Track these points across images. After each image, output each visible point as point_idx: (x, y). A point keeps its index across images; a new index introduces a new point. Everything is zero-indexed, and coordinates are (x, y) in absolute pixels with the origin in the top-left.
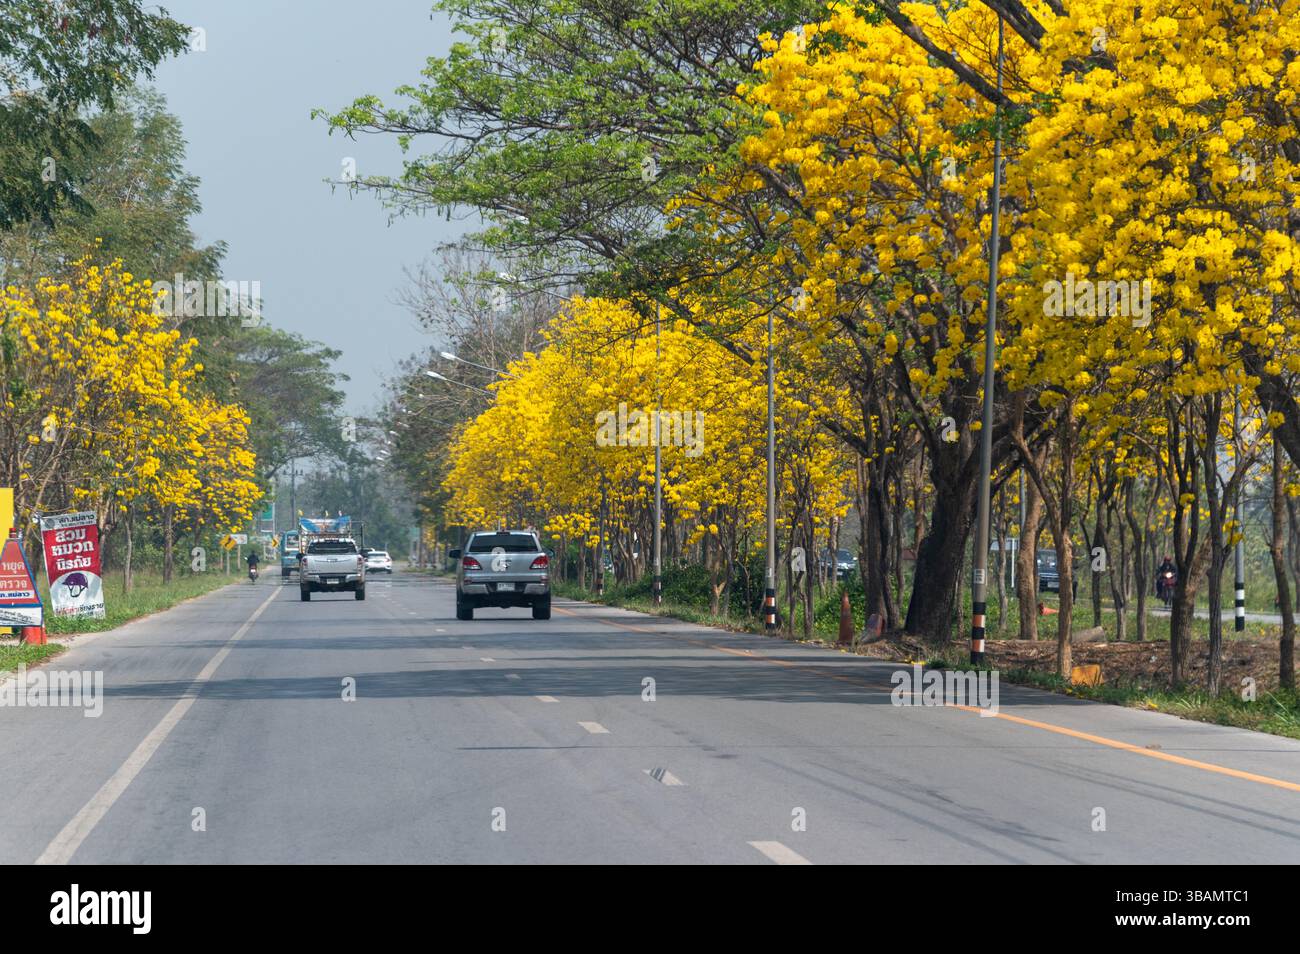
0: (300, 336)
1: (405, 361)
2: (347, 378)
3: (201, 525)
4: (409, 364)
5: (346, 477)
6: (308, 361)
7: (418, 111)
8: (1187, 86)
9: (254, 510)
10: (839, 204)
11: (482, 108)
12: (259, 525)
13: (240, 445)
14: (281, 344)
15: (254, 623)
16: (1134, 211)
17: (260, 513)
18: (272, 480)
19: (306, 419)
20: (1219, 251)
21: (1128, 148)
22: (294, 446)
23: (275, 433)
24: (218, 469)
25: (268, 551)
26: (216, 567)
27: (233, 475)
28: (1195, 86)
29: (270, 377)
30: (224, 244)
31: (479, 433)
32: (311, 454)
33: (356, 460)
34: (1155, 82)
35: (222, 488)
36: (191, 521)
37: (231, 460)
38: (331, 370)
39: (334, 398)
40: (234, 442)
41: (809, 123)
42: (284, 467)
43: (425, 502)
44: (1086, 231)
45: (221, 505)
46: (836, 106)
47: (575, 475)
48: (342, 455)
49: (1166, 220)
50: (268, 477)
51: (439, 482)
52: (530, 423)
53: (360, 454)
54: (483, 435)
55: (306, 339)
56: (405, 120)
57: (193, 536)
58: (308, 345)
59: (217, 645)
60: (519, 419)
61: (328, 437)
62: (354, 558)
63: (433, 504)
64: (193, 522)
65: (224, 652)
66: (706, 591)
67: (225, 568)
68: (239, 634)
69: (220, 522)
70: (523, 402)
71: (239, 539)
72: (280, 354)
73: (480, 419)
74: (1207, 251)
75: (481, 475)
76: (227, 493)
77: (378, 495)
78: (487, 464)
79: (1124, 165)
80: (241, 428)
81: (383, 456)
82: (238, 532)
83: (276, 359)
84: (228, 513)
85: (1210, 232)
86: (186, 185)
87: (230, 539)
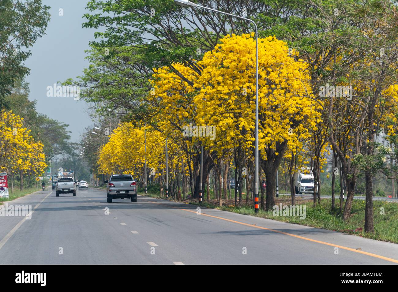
0: (57, 121)
1: (87, 128)
2: (71, 132)
3: (30, 174)
4: (88, 128)
5: (72, 159)
6: (60, 127)
7: (82, 81)
8: (224, 90)
9: (45, 170)
10: (171, 105)
11: (96, 81)
12: (47, 174)
13: (41, 153)
14: (52, 123)
15: (45, 199)
16: (214, 114)
17: (47, 171)
18: (50, 161)
19: (59, 143)
20: (230, 122)
21: (213, 102)
22: (56, 151)
23: (51, 148)
24: (35, 159)
25: (49, 182)
26: (35, 186)
27: (39, 160)
28: (225, 90)
29: (48, 132)
30: (36, 100)
31: (106, 149)
32: (61, 154)
33: (74, 155)
34: (218, 89)
35: (36, 164)
36: (27, 173)
37: (38, 156)
38: (66, 130)
39: (68, 138)
40: (40, 152)
41: (164, 88)
42: (53, 157)
43: (93, 167)
44: (205, 118)
45: (36, 169)
46: (169, 84)
47: (127, 161)
48: (70, 154)
49: (220, 116)
50: (49, 160)
51: (97, 161)
52: (118, 147)
53: (75, 153)
54: (107, 149)
55: (59, 121)
56: (79, 84)
57: (28, 178)
58: (60, 123)
59: (37, 203)
60: (115, 146)
61: (67, 148)
62: (72, 183)
63: (95, 168)
64: (28, 174)
65: (39, 204)
66: (159, 190)
67: (37, 186)
68: (42, 201)
69: (36, 174)
70: (116, 141)
71: (41, 178)
72: (52, 126)
73: (106, 145)
74: (228, 122)
75: (107, 160)
76: (37, 166)
77: (81, 165)
78: (108, 157)
79: (213, 105)
80: (41, 148)
81: (82, 154)
82: (41, 176)
83: (51, 127)
84: (38, 171)
85: (229, 118)
86: (26, 85)
87: (38, 178)
